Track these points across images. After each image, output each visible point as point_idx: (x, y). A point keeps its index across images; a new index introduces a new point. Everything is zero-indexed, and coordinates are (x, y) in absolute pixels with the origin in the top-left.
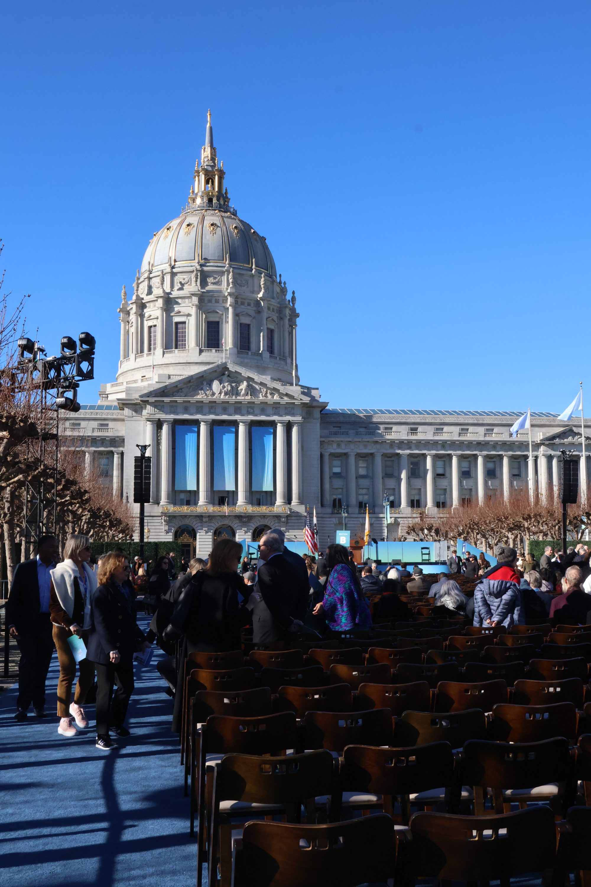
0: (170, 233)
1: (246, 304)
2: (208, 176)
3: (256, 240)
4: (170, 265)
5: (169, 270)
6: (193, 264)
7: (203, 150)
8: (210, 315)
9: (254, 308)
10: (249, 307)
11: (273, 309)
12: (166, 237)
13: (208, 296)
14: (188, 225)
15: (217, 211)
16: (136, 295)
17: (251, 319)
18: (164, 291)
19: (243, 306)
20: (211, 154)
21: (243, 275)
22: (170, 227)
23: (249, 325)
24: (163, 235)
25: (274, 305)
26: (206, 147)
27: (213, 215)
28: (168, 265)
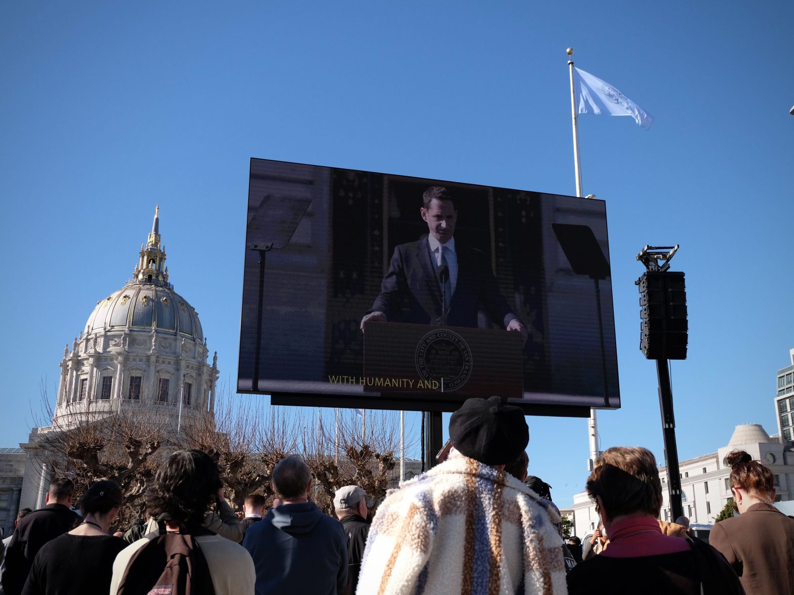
0: (109, 303)
1: (167, 363)
2: (151, 257)
3: (184, 310)
4: (105, 329)
5: (103, 333)
6: (123, 329)
7: (149, 236)
8: (132, 371)
9: (175, 367)
10: (169, 365)
11: (192, 368)
12: (106, 306)
13: (133, 356)
14: (125, 297)
15: (153, 286)
16: (73, 353)
17: (169, 375)
18: (95, 350)
19: (163, 365)
20: (156, 240)
21: (166, 338)
22: (110, 298)
23: (168, 380)
24: (104, 304)
25: (193, 364)
26: (152, 234)
27: (148, 289)
28: (103, 329)
